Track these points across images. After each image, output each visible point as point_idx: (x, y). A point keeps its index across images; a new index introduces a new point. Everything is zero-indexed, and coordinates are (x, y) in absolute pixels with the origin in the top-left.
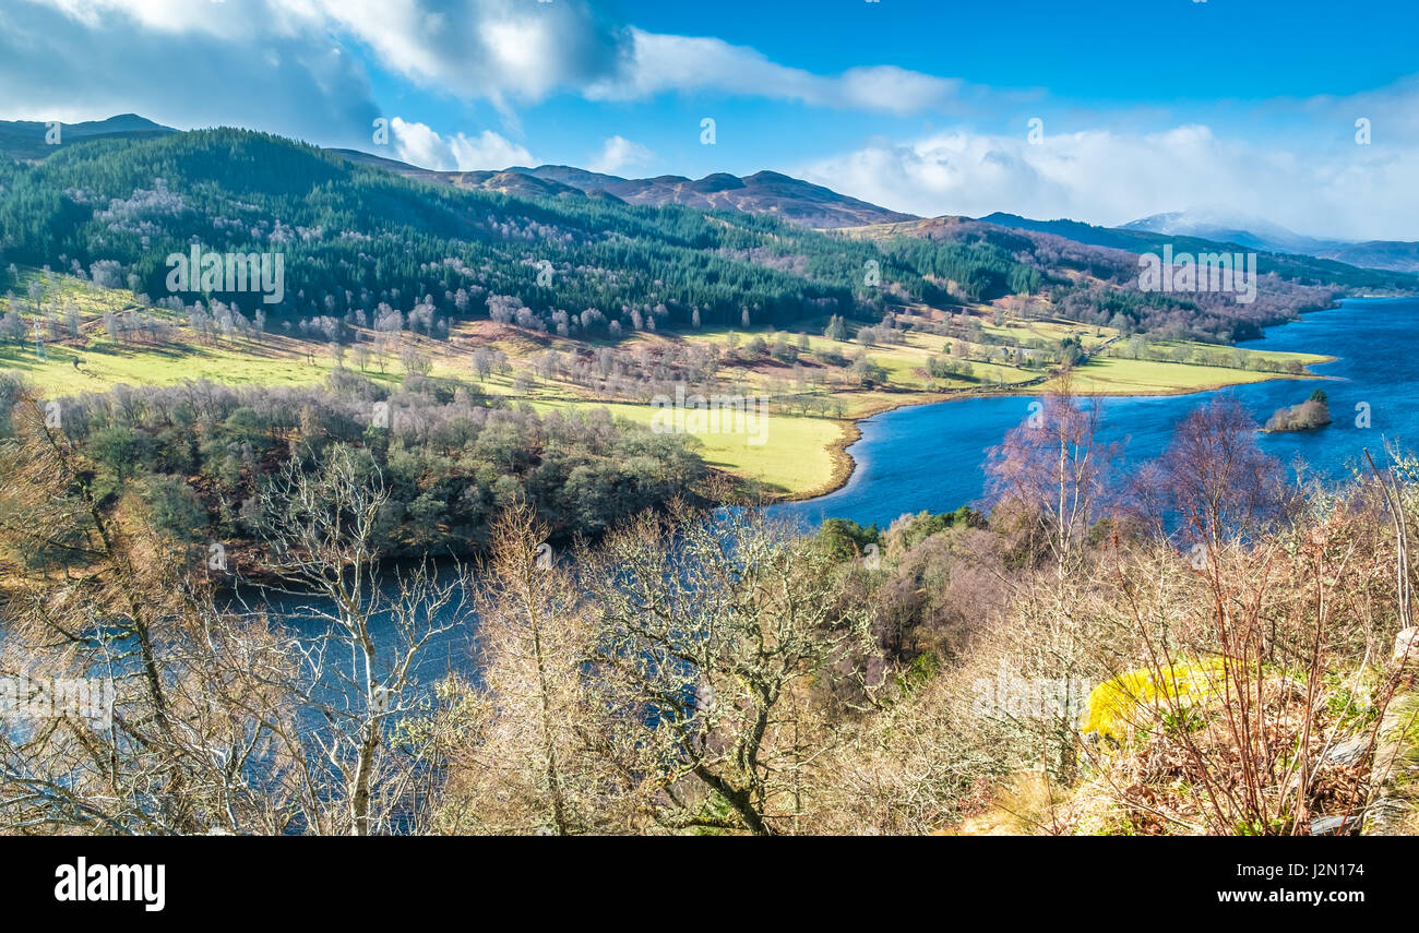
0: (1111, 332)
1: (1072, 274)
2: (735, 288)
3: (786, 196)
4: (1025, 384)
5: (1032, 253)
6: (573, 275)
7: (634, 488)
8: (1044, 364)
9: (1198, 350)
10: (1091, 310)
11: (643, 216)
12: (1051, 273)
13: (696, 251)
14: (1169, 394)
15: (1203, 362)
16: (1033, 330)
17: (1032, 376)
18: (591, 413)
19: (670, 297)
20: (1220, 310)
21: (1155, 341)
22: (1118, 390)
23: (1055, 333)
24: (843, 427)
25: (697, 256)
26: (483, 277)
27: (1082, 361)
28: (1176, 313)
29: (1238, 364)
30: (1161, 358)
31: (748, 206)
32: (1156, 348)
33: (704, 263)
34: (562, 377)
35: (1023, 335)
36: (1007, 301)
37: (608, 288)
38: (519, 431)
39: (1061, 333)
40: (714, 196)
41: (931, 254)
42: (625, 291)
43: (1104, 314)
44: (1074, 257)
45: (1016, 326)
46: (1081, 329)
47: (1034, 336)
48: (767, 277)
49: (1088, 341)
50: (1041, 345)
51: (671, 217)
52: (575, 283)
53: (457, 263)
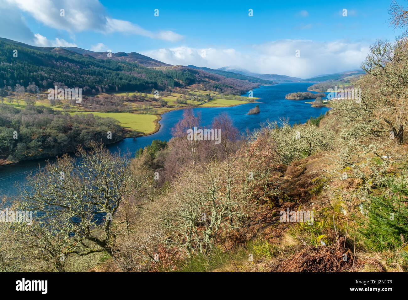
0: (216, 93)
1: (207, 79)
2: (127, 81)
3: (139, 59)
4: (199, 105)
5: (198, 74)
6: (81, 77)
7: (101, 135)
8: (203, 100)
9: (234, 97)
10: (212, 88)
11: (101, 62)
12: (203, 79)
13: (116, 72)
14: (229, 106)
15: (235, 99)
16: (200, 92)
17: (200, 103)
18: (87, 115)
19: (109, 83)
20: (238, 88)
21: (225, 95)
22: (219, 106)
23: (205, 93)
24: (157, 116)
25: (116, 73)
26: (52, 77)
27: (210, 99)
28: (229, 89)
29: (242, 100)
30: (227, 99)
31: (129, 61)
32: (226, 96)
33: (118, 75)
34: (78, 105)
35: (198, 93)
36: (194, 85)
37: (91, 81)
38: (64, 121)
39: (206, 93)
40: (120, 57)
41: (176, 74)
42: (96, 82)
43: (215, 89)
44: (207, 76)
45: (196, 91)
46: (210, 92)
47: (200, 94)
48: (135, 79)
49: (212, 95)
50: (202, 96)
51: (108, 63)
52: (81, 79)
53: (43, 73)
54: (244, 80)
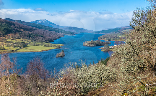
0: (30, 41)
1: (22, 30)
4: (15, 50)
5: (14, 26)
8: (18, 47)
9: (44, 44)
10: (26, 37)
12: (18, 30)
14: (40, 51)
15: (45, 46)
16: (16, 40)
17: (16, 49)
20: (47, 37)
21: (37, 42)
23: (20, 41)
27: (25, 46)
28: (40, 38)
29: (51, 46)
30: (38, 45)
32: (38, 43)
35: (14, 41)
36: (10, 35)
39: (21, 41)
43: (28, 37)
44: (22, 27)
45: (13, 39)
46: (25, 40)
47: (16, 41)
49: (26, 42)
50: (17, 43)
54: (52, 31)
